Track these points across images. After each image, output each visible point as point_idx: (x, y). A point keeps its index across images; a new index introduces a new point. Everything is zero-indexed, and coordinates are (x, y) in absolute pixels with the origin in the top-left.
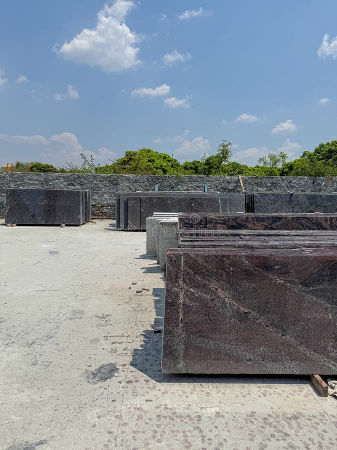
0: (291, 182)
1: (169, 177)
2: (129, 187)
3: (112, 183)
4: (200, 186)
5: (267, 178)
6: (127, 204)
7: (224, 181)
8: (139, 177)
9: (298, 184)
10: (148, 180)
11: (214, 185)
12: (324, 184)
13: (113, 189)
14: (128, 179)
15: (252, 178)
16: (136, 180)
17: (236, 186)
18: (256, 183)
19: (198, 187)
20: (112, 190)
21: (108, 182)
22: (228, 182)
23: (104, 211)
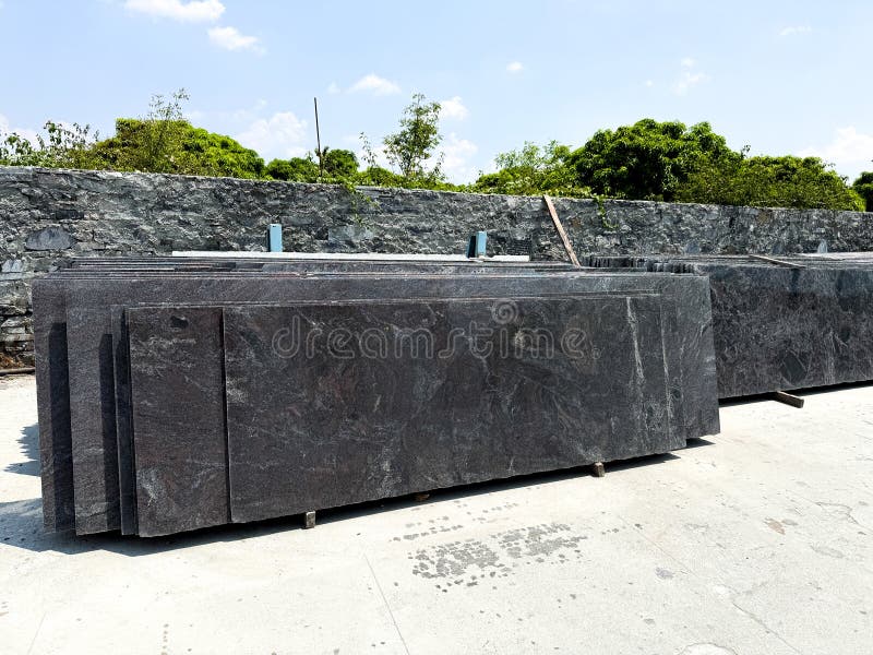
0: (680, 220)
1: (307, 191)
2: (129, 225)
3: (44, 207)
4: (424, 230)
5: (621, 205)
6: (125, 359)
7: (499, 213)
8: (178, 186)
9: (695, 228)
10: (221, 199)
11: (468, 225)
12: (752, 227)
13: (52, 235)
14: (126, 193)
15: (581, 205)
16: (163, 197)
17: (537, 232)
18: (591, 223)
19: (415, 231)
20: (46, 242)
21: (25, 202)
22: (511, 216)
23: (11, 338)
